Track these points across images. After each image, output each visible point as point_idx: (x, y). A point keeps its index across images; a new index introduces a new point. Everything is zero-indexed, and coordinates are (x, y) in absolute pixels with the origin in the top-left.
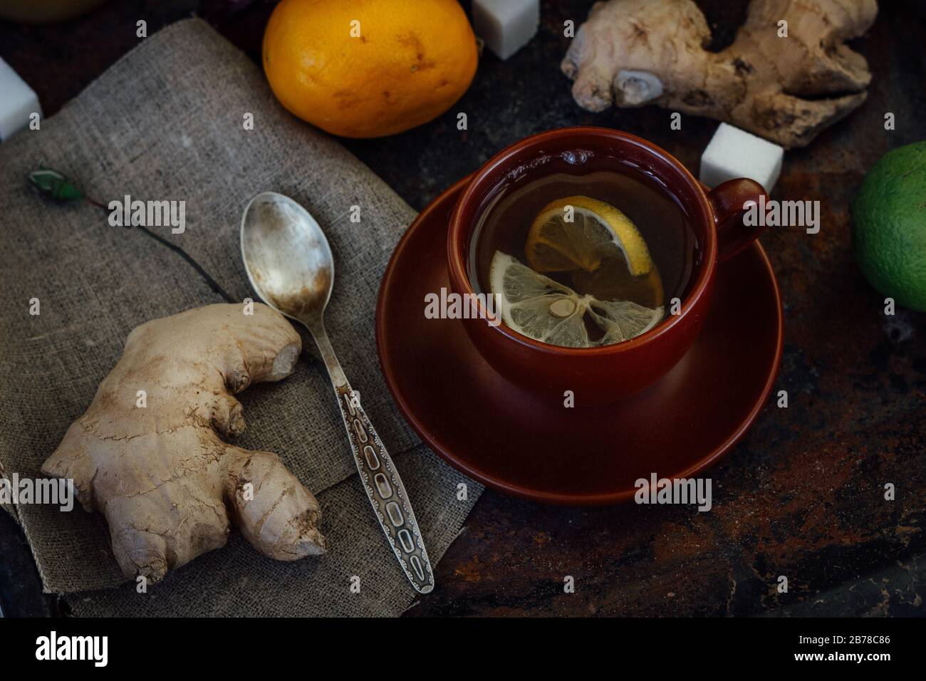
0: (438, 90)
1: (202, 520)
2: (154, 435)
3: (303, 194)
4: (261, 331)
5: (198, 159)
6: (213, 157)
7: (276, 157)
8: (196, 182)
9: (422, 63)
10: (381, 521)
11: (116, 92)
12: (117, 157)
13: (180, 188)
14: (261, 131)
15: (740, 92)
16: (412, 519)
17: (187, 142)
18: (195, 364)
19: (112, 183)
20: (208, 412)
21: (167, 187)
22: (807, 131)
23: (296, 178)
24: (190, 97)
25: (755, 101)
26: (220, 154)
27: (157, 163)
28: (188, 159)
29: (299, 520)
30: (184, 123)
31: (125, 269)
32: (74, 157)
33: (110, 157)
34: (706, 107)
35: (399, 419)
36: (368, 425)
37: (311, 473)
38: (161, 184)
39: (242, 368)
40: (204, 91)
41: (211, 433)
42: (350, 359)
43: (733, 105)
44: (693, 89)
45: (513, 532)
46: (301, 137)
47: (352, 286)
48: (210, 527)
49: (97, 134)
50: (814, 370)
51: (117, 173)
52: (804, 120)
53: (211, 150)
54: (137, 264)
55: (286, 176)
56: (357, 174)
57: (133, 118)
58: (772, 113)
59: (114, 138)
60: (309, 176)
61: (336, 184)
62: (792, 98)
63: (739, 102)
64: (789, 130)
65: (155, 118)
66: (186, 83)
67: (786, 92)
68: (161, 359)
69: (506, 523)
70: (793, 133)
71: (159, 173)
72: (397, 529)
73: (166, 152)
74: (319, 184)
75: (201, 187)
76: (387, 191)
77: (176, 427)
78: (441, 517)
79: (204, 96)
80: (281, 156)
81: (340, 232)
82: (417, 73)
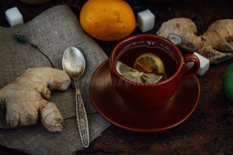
0: (122, 29)
1: (30, 113)
2: (24, 90)
3: (82, 50)
4: (61, 75)
5: (58, 37)
6: (62, 37)
7: (77, 39)
8: (56, 43)
9: (119, 20)
10: (79, 127)
11: (42, 19)
12: (38, 34)
13: (52, 44)
14: (75, 33)
15: (202, 46)
16: (88, 129)
17: (56, 33)
18: (41, 78)
19: (35, 40)
20: (41, 90)
21: (49, 43)
22: (218, 59)
23: (81, 45)
24: (60, 22)
25: (205, 49)
26: (64, 37)
27: (48, 37)
28: (56, 37)
29: (56, 120)
30: (57, 28)
31: (32, 60)
32: (28, 33)
33: (37, 34)
34: (192, 48)
35: (92, 106)
36: (82, 104)
37: (65, 114)
38: (47, 42)
39: (53, 82)
40: (64, 21)
41: (40, 95)
42: (83, 90)
43: (199, 49)
44: (189, 42)
45: (114, 138)
46: (85, 36)
47: (89, 74)
48: (32, 116)
49: (35, 28)
50: (206, 116)
51: (37, 38)
52: (217, 56)
53: (62, 36)
54: (36, 59)
55: (79, 44)
56: (97, 47)
57: (45, 26)
58: (209, 52)
59: (39, 30)
60: (85, 45)
61: (91, 48)
62: (215, 50)
63: (201, 48)
64: (213, 58)
65: (50, 26)
66: (60, 19)
67: (214, 48)
68: (32, 74)
69: (113, 136)
70: (214, 59)
71: (48, 39)
72: (83, 130)
73: (51, 34)
74: (86, 48)
75: (57, 44)
76: (103, 53)
77: (30, 90)
78: (96, 131)
79: (63, 22)
80: (79, 39)
81: (89, 60)
82: (117, 23)
